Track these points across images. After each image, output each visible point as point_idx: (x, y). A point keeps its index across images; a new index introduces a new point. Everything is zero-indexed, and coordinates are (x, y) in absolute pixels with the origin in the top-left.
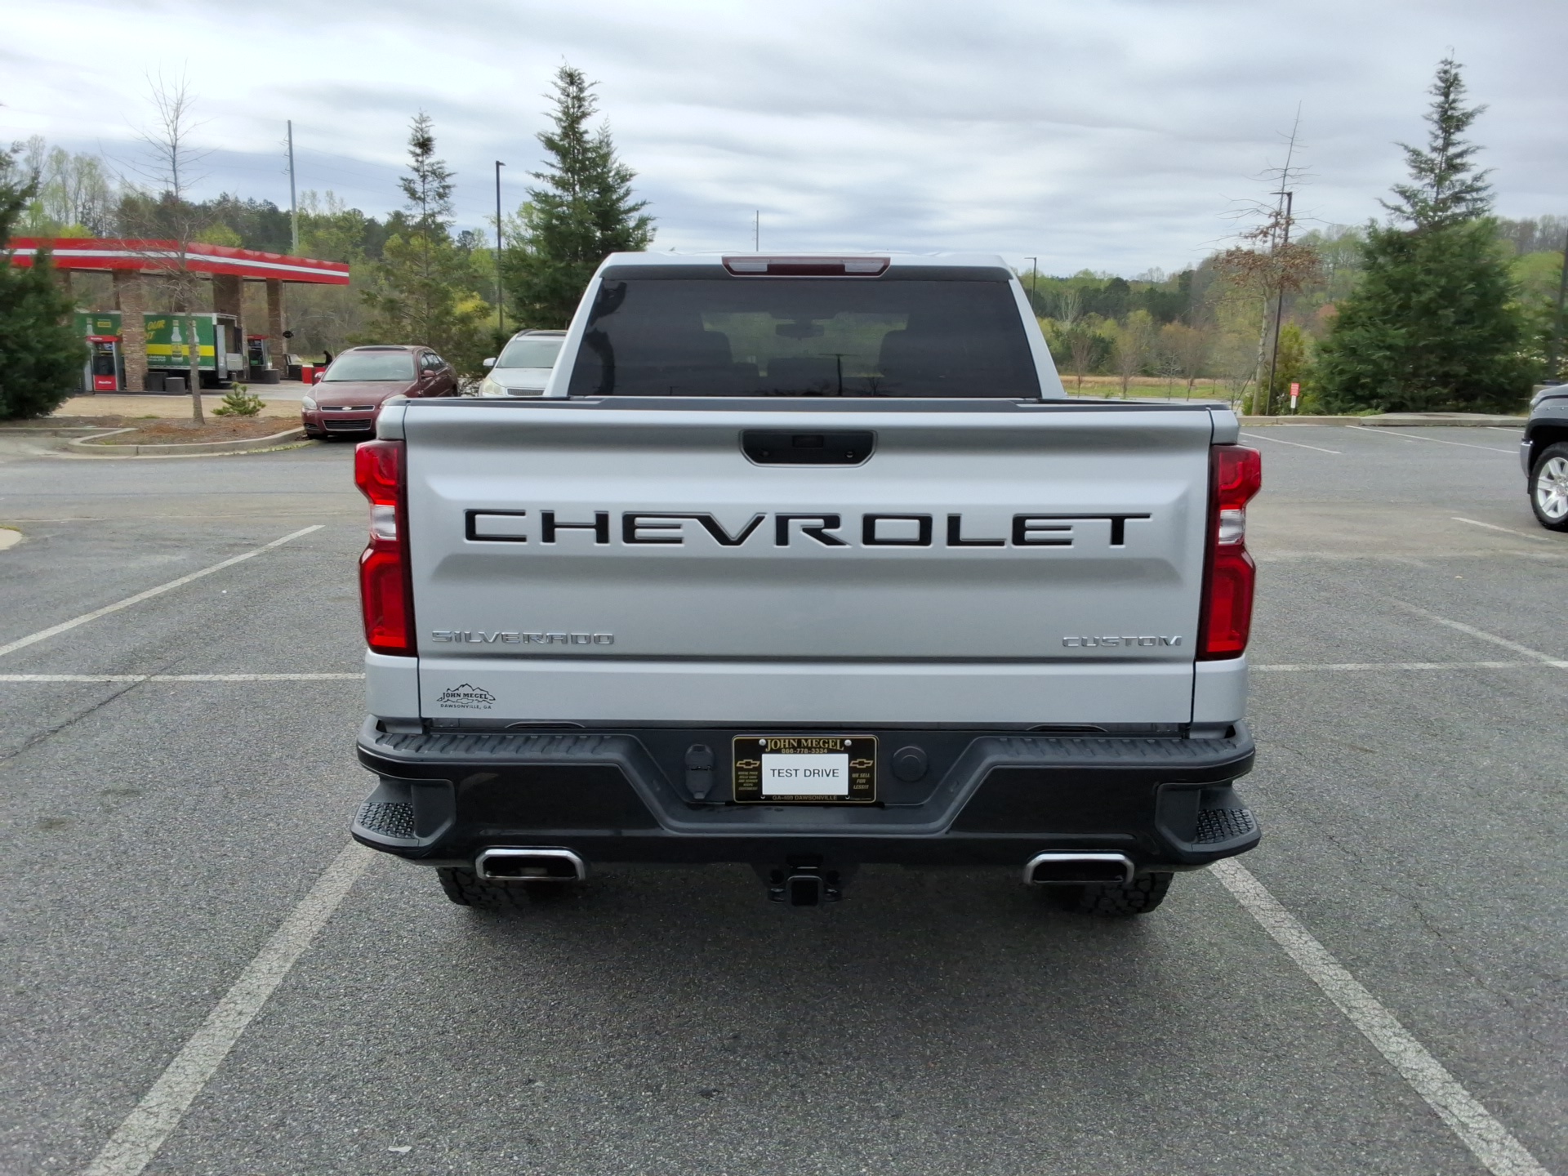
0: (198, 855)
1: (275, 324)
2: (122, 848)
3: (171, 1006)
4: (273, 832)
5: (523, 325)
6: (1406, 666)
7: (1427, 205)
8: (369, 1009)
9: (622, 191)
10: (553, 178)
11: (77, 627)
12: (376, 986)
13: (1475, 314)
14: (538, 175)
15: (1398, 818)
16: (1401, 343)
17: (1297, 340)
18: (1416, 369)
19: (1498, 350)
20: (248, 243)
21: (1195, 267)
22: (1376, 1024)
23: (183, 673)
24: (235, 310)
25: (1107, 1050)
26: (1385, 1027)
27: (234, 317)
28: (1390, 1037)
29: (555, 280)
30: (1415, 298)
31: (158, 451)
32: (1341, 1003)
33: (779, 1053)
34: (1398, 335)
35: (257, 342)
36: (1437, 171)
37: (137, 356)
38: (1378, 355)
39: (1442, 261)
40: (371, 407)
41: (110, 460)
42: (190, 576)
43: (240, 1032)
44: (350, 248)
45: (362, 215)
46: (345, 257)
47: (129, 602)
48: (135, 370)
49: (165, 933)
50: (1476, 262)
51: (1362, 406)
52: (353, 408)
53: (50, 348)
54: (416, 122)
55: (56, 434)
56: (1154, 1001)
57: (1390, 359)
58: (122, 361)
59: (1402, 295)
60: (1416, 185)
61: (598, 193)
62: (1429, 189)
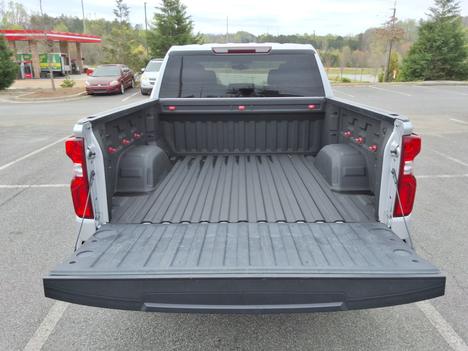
0: (39, 259)
1: (79, 56)
2: (14, 257)
3: (23, 327)
4: (65, 249)
5: (153, 57)
6: (440, 176)
7: (440, 14)
8: (91, 328)
9: (183, 12)
10: (161, 8)
11: (9, 166)
12: (95, 318)
13: (453, 49)
14: (156, 8)
15: (444, 239)
16: (430, 58)
17: (396, 56)
18: (434, 67)
19: (460, 60)
20: (70, 30)
21: (363, 32)
22: (445, 330)
23: (41, 184)
24: (66, 52)
25: (352, 344)
26: (448, 331)
27: (66, 54)
28: (451, 336)
29: (163, 42)
30: (434, 44)
31: (41, 100)
32: (432, 321)
33: (235, 348)
34: (429, 56)
35: (74, 62)
36: (443, 2)
37: (37, 67)
38: (422, 62)
39: (443, 32)
40: (107, 85)
41: (27, 103)
42: (48, 146)
43: (46, 339)
44: (102, 30)
45: (105, 20)
46: (100, 34)
47: (27, 156)
48: (37, 72)
49: (24, 293)
50: (455, 32)
51: (417, 79)
52: (101, 85)
53: (7, 67)
55: (10, 94)
56: (367, 321)
57: (426, 64)
58: (33, 69)
59: (430, 43)
60: (436, 7)
61: (176, 13)
62: (440, 8)
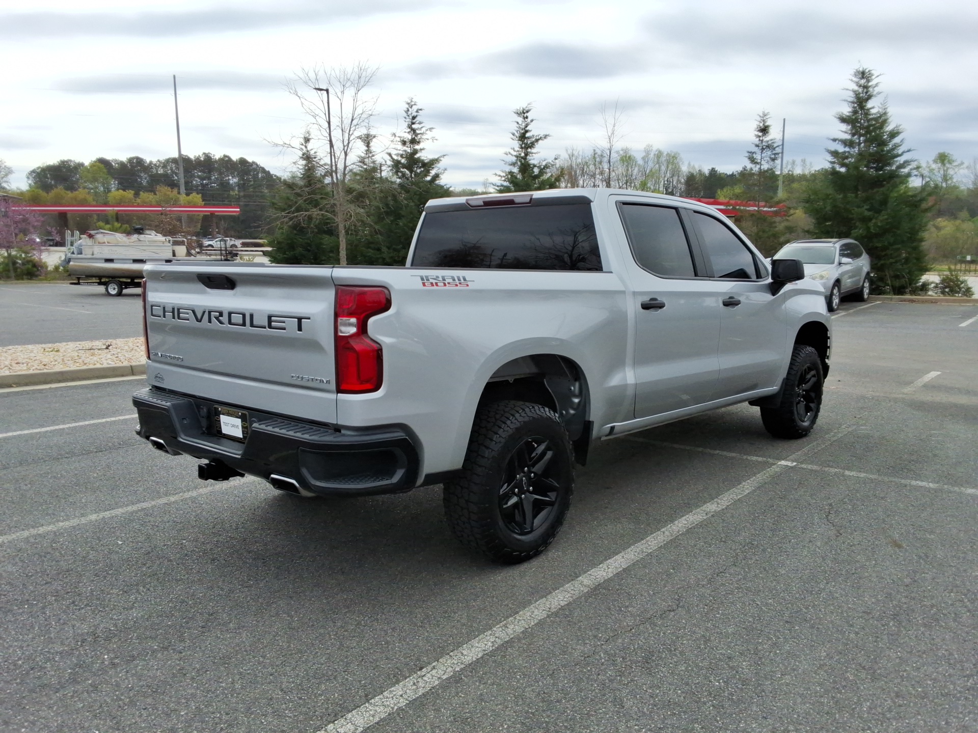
9: (893, 144)
10: (843, 140)
14: (833, 140)
54: (761, 117)
61: (876, 147)
